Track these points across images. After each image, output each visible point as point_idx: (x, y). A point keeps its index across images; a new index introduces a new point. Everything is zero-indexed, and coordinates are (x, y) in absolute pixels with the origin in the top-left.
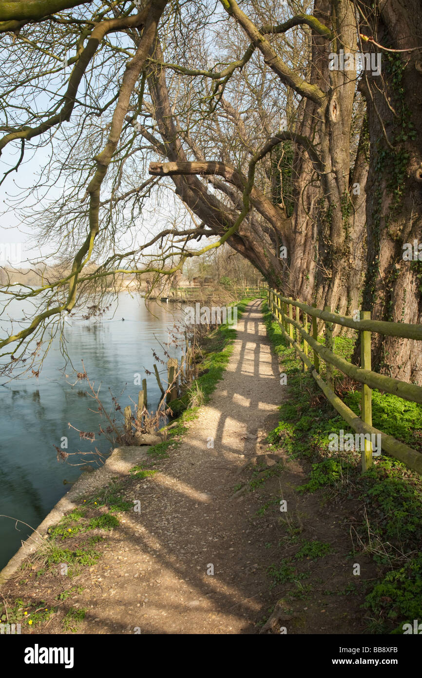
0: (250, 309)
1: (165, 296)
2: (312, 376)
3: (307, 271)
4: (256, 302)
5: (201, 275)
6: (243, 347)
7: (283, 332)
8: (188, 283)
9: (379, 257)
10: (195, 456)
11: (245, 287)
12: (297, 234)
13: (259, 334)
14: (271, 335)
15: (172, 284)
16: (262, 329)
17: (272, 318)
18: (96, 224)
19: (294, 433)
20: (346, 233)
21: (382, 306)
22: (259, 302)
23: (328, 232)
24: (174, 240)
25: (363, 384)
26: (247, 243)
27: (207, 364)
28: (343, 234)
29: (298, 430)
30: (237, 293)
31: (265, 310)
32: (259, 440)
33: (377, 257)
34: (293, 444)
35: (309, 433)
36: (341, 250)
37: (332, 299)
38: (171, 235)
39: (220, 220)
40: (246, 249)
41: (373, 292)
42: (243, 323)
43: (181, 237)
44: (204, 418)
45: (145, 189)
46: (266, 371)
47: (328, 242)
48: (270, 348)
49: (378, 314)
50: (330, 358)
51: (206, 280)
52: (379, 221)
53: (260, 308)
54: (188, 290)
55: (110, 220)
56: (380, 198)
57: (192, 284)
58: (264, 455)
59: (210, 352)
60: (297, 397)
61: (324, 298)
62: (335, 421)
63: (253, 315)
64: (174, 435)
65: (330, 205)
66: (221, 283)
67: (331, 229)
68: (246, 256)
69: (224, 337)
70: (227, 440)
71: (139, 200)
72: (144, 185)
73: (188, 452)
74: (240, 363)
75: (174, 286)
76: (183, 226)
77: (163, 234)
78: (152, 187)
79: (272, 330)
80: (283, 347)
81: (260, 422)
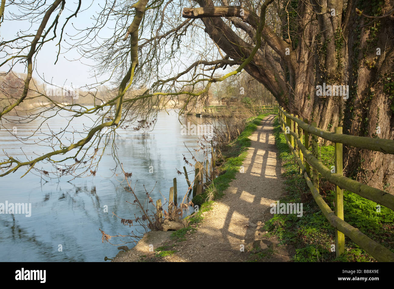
0: (264, 123)
1: (200, 113)
2: (304, 178)
3: (308, 93)
4: (270, 118)
5: (227, 96)
6: (255, 153)
7: (287, 142)
8: (217, 102)
9: (357, 82)
10: (207, 240)
11: (261, 105)
12: (301, 64)
13: (269, 143)
14: (278, 144)
15: (205, 103)
16: (272, 138)
17: (281, 130)
18: (136, 58)
19: (285, 223)
20: (339, 62)
21: (359, 122)
22: (272, 118)
23: (324, 62)
24: (205, 69)
25: (336, 185)
26: (261, 70)
27: (227, 167)
28: (336, 63)
29: (289, 221)
30: (256, 110)
31: (276, 123)
32: (258, 228)
33: (355, 82)
34: (284, 232)
35: (297, 223)
36: (334, 76)
37: (326, 115)
38: (203, 65)
39: (239, 53)
40: (261, 75)
41: (352, 110)
42: (257, 135)
43: (210, 67)
44: (217, 210)
45: (182, 29)
46: (270, 173)
47: (323, 70)
48: (277, 154)
49: (356, 128)
50: (314, 163)
51: (232, 100)
52: (358, 53)
53: (272, 122)
54: (217, 108)
55: (154, 53)
56: (359, 34)
57: (221, 103)
58: (260, 241)
59: (230, 157)
60: (293, 194)
61: (320, 115)
62: (319, 214)
63: (266, 128)
64: (193, 223)
65: (325, 40)
66: (243, 102)
67: (326, 59)
68: (261, 81)
69: (241, 145)
70: (232, 228)
71: (177, 37)
72: (181, 26)
73: (201, 236)
74: (251, 166)
75: (206, 104)
76: (211, 58)
77: (196, 65)
78: (187, 27)
79: (280, 139)
80: (286, 154)
81: (261, 213)
